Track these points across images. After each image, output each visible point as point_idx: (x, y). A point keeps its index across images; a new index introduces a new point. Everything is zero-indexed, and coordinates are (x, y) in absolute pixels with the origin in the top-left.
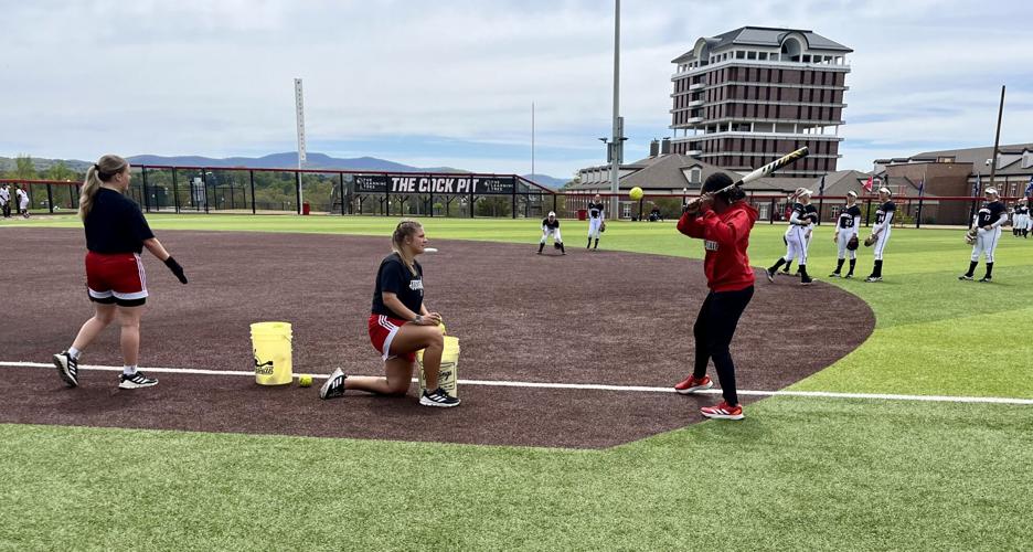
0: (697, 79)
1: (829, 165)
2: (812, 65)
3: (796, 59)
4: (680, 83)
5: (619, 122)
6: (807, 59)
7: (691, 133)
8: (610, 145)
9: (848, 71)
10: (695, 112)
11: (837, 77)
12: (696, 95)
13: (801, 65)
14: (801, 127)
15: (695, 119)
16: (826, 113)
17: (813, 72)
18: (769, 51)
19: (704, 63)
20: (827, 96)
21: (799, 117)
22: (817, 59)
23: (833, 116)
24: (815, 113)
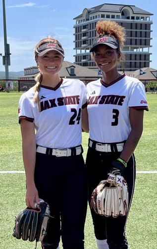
0: (85, 27)
1: (146, 65)
2: (136, 21)
3: (128, 18)
4: (78, 29)
5: (7, 47)
6: (133, 18)
7: (83, 51)
8: (4, 57)
9: (152, 23)
10: (85, 42)
11: (147, 26)
12: (85, 35)
13: (130, 20)
14: (133, 49)
15: (85, 45)
16: (143, 42)
17: (136, 24)
18: (116, 14)
19: (88, 20)
20: (143, 34)
21: (131, 44)
22: (138, 18)
23: (147, 43)
24: (138, 42)
